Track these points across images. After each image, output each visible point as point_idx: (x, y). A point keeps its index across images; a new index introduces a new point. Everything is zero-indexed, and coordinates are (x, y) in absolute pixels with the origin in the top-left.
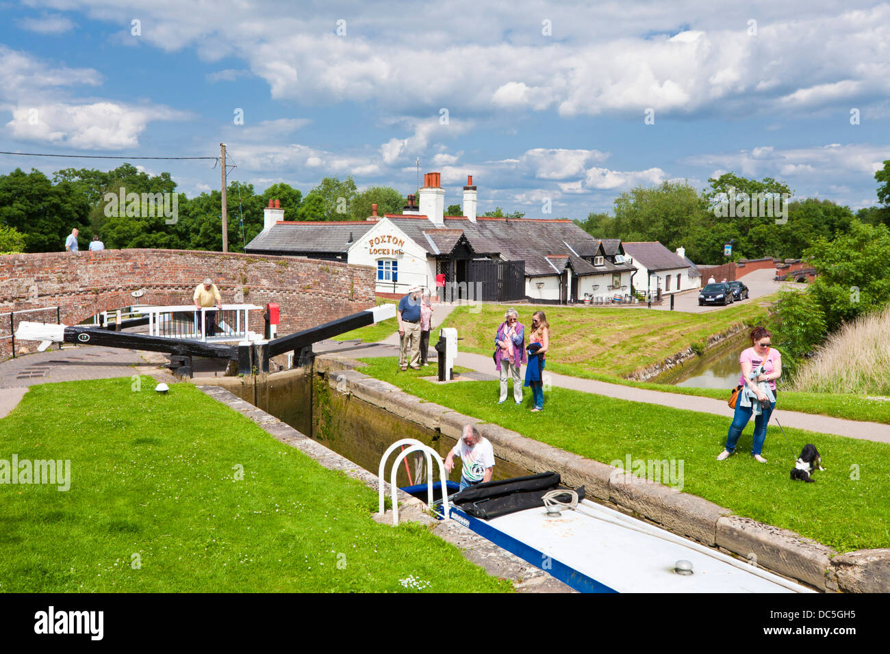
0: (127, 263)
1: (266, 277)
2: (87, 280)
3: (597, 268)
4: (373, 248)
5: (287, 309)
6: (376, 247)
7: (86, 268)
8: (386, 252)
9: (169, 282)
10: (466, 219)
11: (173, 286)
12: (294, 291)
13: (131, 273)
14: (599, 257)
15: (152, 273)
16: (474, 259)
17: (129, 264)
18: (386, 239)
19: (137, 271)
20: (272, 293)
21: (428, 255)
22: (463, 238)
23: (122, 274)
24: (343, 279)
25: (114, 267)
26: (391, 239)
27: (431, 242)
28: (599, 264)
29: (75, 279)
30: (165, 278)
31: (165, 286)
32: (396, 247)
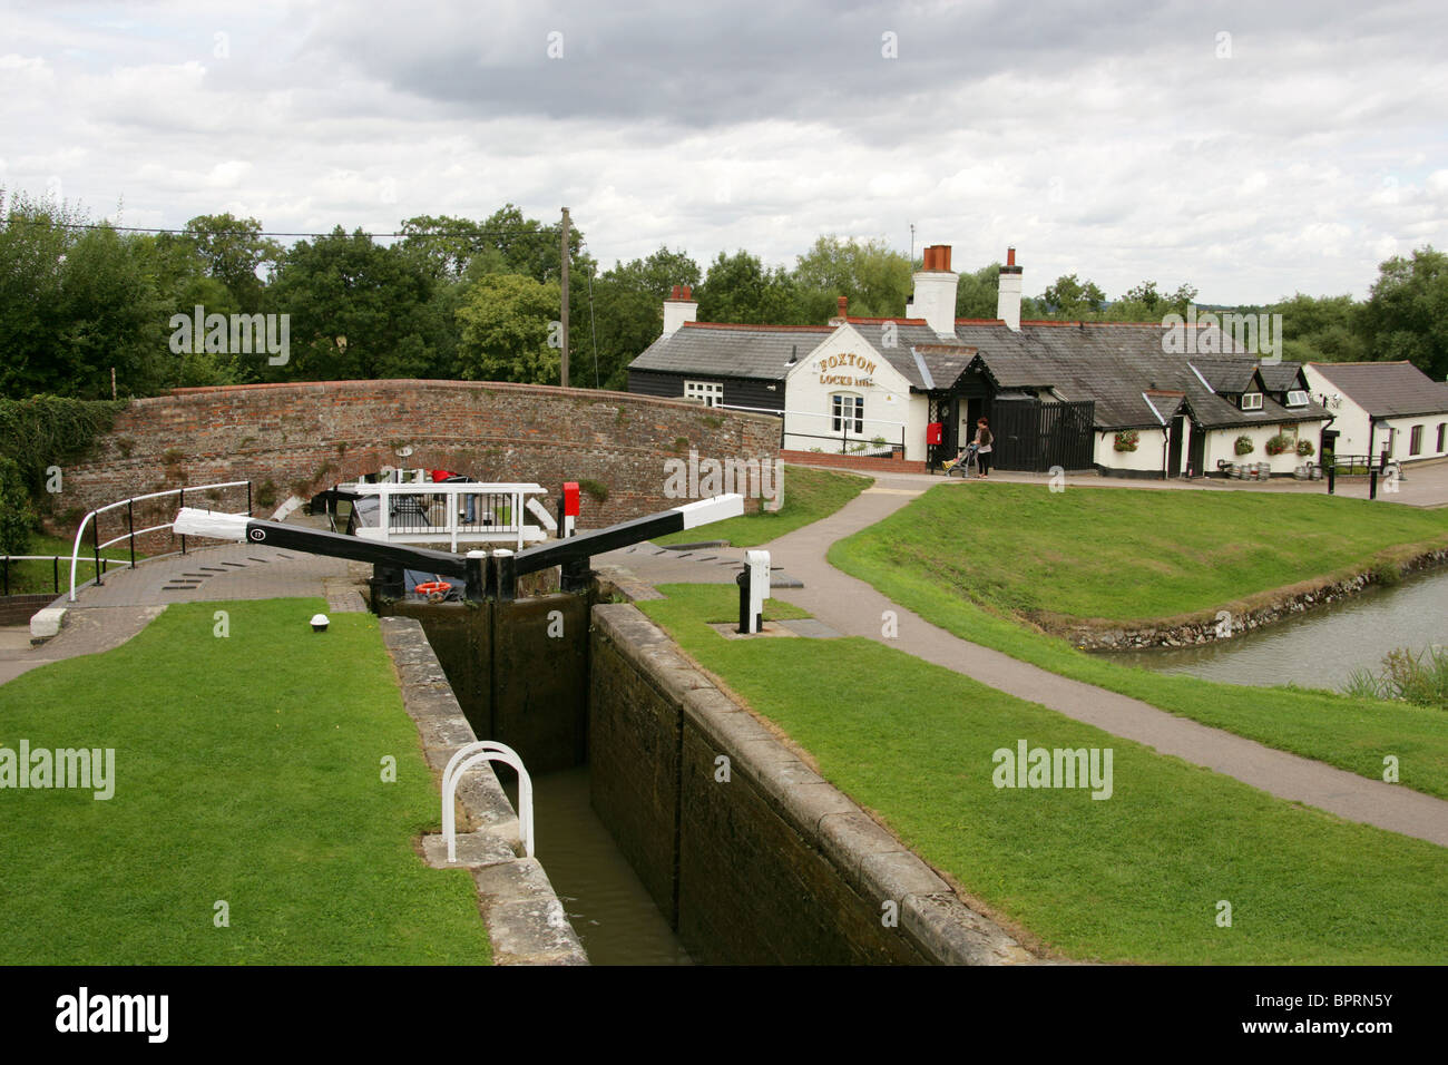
0: (391, 405)
1: (603, 430)
2: (332, 430)
3: (1247, 414)
4: (825, 375)
5: (634, 483)
6: (831, 372)
7: (331, 411)
8: (846, 381)
9: (451, 436)
10: (1002, 324)
11: (458, 441)
12: (648, 453)
13: (394, 420)
14: (1253, 395)
15: (428, 419)
16: (998, 398)
17: (394, 405)
18: (847, 360)
19: (405, 416)
20: (612, 456)
21: (913, 390)
22: (977, 361)
23: (384, 422)
24: (726, 437)
25: (372, 410)
26: (855, 361)
27: (922, 368)
28: (1252, 407)
29: (316, 428)
30: (447, 429)
31: (446, 440)
32: (862, 374)
